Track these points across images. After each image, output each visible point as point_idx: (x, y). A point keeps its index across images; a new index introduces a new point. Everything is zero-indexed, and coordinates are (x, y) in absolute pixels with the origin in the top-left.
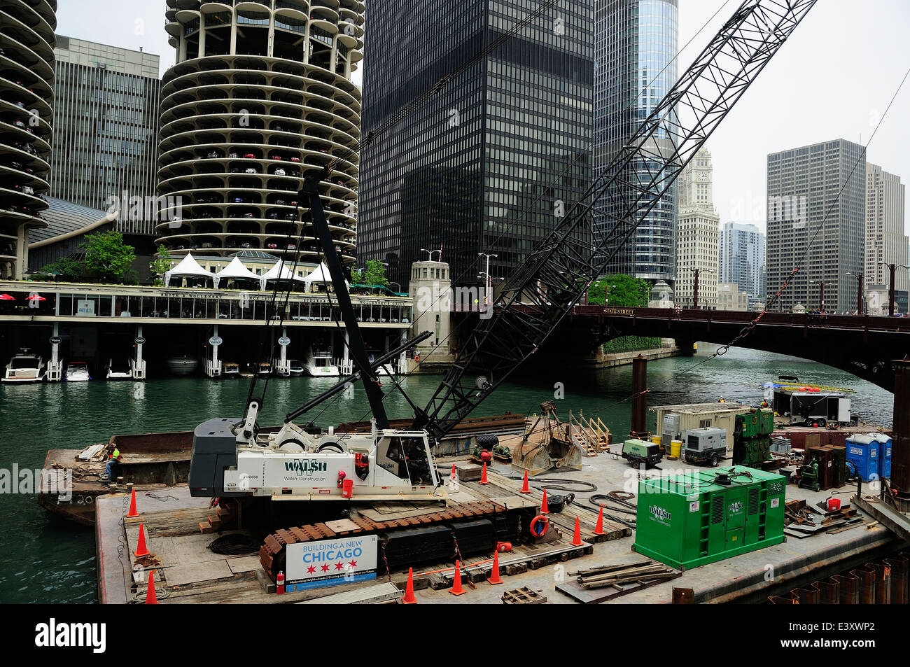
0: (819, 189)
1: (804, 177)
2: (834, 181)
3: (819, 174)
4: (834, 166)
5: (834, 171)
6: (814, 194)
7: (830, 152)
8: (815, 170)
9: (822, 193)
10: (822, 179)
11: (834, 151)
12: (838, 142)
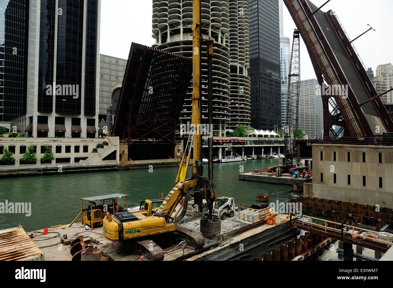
0: (307, 95)
1: (302, 91)
2: (312, 93)
3: (307, 90)
4: (312, 88)
5: (312, 90)
6: (306, 97)
7: (311, 83)
8: (306, 89)
9: (309, 97)
10: (308, 92)
11: (312, 83)
12: (313, 80)
